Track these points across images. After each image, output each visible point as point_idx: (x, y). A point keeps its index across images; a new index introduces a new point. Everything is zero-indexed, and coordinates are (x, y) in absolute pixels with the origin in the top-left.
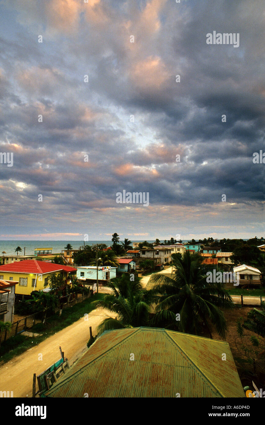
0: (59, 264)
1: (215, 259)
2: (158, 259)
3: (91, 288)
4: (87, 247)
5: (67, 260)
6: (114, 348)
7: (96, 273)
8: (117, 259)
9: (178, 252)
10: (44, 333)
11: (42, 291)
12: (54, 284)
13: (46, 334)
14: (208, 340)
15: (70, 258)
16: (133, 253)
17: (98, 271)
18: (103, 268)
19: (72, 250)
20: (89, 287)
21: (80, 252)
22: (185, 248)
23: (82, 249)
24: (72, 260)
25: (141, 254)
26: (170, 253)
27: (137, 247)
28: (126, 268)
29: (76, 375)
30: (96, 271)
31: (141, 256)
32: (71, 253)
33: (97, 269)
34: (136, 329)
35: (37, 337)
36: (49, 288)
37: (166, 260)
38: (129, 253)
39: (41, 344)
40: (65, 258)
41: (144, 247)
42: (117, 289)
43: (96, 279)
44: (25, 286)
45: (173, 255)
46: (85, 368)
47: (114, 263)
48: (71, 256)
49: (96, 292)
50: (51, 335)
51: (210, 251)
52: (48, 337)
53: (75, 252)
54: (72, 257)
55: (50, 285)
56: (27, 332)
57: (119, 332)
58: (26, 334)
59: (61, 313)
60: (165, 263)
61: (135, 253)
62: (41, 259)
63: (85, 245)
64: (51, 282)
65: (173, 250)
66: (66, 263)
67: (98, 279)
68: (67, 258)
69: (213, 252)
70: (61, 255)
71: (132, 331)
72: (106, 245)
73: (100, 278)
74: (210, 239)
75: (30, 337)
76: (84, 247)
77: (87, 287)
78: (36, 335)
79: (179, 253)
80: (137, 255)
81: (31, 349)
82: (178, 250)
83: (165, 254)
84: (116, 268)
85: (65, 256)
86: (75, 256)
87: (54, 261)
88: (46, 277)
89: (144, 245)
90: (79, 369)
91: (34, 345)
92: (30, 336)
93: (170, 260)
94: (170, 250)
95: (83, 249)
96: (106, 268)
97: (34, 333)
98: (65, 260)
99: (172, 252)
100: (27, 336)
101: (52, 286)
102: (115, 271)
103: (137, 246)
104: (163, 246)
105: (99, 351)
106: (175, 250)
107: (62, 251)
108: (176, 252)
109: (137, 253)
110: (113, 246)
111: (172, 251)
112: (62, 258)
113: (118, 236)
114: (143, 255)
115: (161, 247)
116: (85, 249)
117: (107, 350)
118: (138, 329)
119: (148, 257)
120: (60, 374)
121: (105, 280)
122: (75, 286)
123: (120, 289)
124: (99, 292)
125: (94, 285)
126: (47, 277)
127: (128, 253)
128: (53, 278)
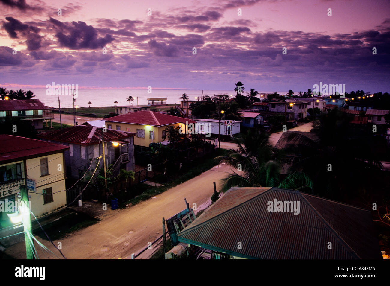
0: (176, 115)
1: (364, 117)
2: (290, 114)
3: (212, 143)
4: (206, 97)
5: (184, 112)
6: (243, 205)
7: (218, 127)
8: (242, 112)
9: (315, 107)
10: (165, 184)
11: (160, 143)
12: (172, 137)
13: (168, 185)
14: (347, 206)
15: (187, 109)
16: (261, 106)
17: (221, 125)
18: (226, 122)
19: (188, 100)
20: (210, 142)
21: (198, 102)
22: (326, 103)
23: (200, 100)
24: (190, 112)
25: (270, 107)
26: (306, 108)
27: (265, 99)
28: (252, 123)
29: (204, 224)
30: (218, 124)
31: (270, 110)
32: (188, 104)
33: (220, 123)
34: (267, 189)
35: (160, 187)
36: (168, 141)
37: (301, 115)
38: (256, 106)
39: (164, 194)
40: (181, 109)
41: (274, 99)
42: (243, 146)
43: (218, 134)
44: (143, 138)
45: (310, 110)
46: (214, 219)
47: (238, 116)
48: (188, 108)
49: (218, 147)
50: (173, 187)
51: (358, 107)
52: (170, 188)
53: (192, 103)
54: (190, 109)
55: (168, 137)
56: (149, 181)
57: (248, 190)
58: (148, 183)
59: (181, 166)
60: (299, 119)
61: (263, 106)
62: (156, 110)
63: (204, 96)
64: (169, 135)
65: (310, 105)
66: (183, 114)
67: (221, 134)
68: (184, 110)
69: (362, 108)
70: (177, 106)
71: (263, 191)
72: (229, 96)
73: (222, 133)
74: (360, 92)
75: (153, 187)
76: (203, 98)
77: (208, 141)
78: (158, 185)
79: (317, 108)
80: (265, 108)
81: (155, 197)
82: (316, 105)
83: (300, 109)
84: (240, 123)
85: (182, 107)
86: (193, 107)
87: (170, 112)
88: (164, 130)
89: (275, 98)
90: (208, 220)
91: (157, 194)
92: (152, 185)
93: (305, 115)
94: (306, 104)
95: (202, 99)
96: (229, 122)
97: (157, 183)
98: (181, 112)
99: (309, 107)
100: (149, 185)
101: (170, 139)
102: (239, 125)
103: (266, 97)
104: (297, 98)
105: (227, 206)
106: (312, 104)
107: (178, 101)
108: (314, 106)
109: (265, 106)
110: (236, 96)
111: (308, 105)
112: (178, 109)
113: (243, 85)
114: (273, 109)
115: (295, 100)
116: (204, 99)
117: (235, 206)
118: (269, 189)
119: (279, 111)
120: (187, 221)
121: (227, 135)
122: (195, 140)
123: (246, 146)
124: (221, 148)
125: (216, 140)
126: (166, 130)
127: (254, 105)
128: (172, 130)
